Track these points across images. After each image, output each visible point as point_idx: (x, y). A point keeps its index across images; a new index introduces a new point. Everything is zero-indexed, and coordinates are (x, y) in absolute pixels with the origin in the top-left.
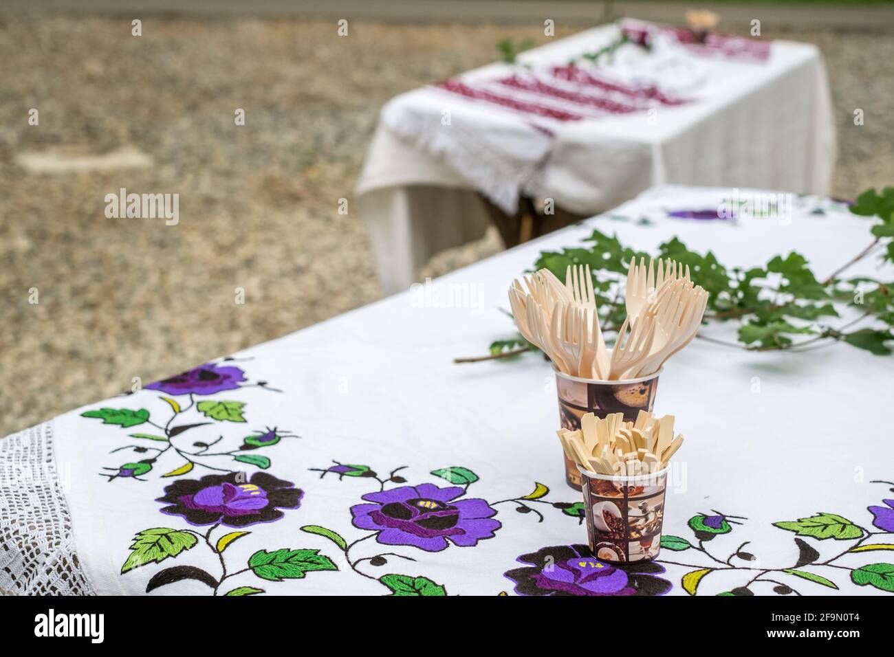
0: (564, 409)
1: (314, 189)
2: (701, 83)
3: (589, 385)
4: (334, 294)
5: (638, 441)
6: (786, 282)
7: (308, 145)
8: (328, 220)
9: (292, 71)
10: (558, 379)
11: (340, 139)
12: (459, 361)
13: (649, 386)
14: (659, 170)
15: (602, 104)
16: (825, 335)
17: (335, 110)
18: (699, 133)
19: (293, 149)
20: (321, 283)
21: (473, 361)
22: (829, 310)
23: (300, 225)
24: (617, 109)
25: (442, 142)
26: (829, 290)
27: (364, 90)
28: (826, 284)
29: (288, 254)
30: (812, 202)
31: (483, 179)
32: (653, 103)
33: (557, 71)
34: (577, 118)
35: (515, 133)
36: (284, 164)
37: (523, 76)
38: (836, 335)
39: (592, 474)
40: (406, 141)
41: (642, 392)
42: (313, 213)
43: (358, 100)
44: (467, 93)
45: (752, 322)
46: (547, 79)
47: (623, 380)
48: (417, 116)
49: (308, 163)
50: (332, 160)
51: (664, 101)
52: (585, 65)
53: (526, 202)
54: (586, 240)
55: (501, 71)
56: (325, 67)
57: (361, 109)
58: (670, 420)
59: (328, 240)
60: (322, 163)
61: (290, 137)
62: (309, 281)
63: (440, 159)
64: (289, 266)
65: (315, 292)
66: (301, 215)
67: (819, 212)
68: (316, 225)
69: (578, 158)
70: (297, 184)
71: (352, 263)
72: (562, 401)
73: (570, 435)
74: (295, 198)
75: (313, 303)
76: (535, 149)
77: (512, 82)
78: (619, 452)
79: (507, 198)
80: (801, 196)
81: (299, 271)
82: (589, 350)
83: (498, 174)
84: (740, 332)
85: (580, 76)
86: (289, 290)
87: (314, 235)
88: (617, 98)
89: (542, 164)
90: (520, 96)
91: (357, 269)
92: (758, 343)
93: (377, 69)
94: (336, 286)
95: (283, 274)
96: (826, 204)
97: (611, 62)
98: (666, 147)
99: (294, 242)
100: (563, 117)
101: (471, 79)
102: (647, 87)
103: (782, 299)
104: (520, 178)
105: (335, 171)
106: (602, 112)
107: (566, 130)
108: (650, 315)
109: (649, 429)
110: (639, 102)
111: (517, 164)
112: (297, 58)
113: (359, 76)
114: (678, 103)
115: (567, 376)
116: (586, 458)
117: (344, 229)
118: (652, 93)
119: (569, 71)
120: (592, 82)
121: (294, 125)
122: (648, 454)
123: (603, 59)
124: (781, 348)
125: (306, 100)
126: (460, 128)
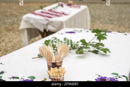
0: (48, 66)
1: (13, 29)
2: (70, 12)
3: (52, 63)
4: (16, 45)
5: (59, 72)
6: (82, 43)
7: (12, 22)
8: (16, 33)
9: (10, 10)
10: (47, 62)
11: (17, 21)
12: (33, 58)
13: (61, 62)
14: (64, 25)
15: (56, 15)
16: (89, 51)
17: (16, 16)
18: (70, 19)
19: (10, 22)
20: (15, 43)
21: (35, 58)
22: (89, 48)
23: (11, 34)
24: (58, 16)
25: (32, 22)
26: (89, 44)
27: (21, 13)
28: (89, 43)
29: (9, 39)
30: (87, 30)
31: (38, 27)
32: (63, 15)
33: (49, 10)
34: (52, 18)
35: (43, 20)
36: (9, 25)
37: (44, 11)
38: (90, 51)
39: (52, 77)
40: (26, 22)
41: (60, 63)
42: (13, 32)
43: (20, 15)
44: (35, 14)
45: (78, 50)
46: (48, 12)
47: (57, 62)
48: (28, 18)
49: (12, 25)
50: (16, 24)
51: (65, 15)
52: (53, 9)
53: (45, 30)
54: (52, 38)
55: (41, 10)
56: (15, 10)
57: (20, 16)
58: (64, 68)
59: (16, 37)
60: (14, 25)
61: (10, 21)
62: (13, 43)
63: (32, 24)
64: (9, 41)
65: (14, 45)
66: (11, 33)
67: (87, 31)
68: (14, 34)
69: (52, 24)
70: (11, 28)
71: (19, 40)
72: (48, 65)
73: (49, 71)
74: (10, 30)
75: (13, 46)
76: (46, 22)
77: (42, 12)
78: (56, 74)
79: (42, 30)
80: (85, 29)
81: (11, 41)
82: (51, 57)
83: (40, 26)
84: (76, 51)
85: (53, 11)
86: (9, 45)
87: (13, 36)
88: (58, 14)
89: (47, 25)
90: (44, 14)
91: (20, 41)
92: (79, 53)
93: (23, 10)
94: (17, 44)
95: (9, 42)
96: (89, 30)
97: (57, 9)
98: (66, 22)
99: (10, 37)
100: (50, 17)
101: (36, 12)
102: (62, 12)
103: (82, 46)
104: (44, 27)
105: (16, 26)
106: (56, 17)
107: (51, 20)
108: (61, 51)
109: (61, 70)
110: (61, 15)
111: (43, 25)
112: (10, 8)
113: (20, 11)
114: (67, 15)
115: (48, 61)
116: (51, 75)
117: (18, 35)
118: (63, 13)
119: (51, 10)
120: (54, 12)
121: (10, 19)
122: (61, 74)
123: (56, 8)
124: (82, 54)
125: (12, 15)
126: (34, 19)
